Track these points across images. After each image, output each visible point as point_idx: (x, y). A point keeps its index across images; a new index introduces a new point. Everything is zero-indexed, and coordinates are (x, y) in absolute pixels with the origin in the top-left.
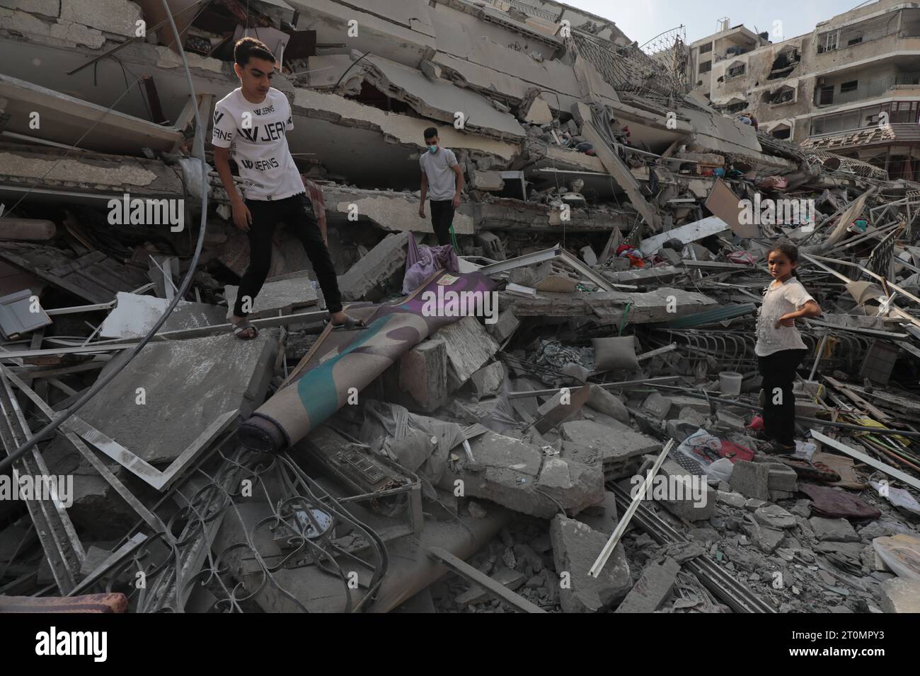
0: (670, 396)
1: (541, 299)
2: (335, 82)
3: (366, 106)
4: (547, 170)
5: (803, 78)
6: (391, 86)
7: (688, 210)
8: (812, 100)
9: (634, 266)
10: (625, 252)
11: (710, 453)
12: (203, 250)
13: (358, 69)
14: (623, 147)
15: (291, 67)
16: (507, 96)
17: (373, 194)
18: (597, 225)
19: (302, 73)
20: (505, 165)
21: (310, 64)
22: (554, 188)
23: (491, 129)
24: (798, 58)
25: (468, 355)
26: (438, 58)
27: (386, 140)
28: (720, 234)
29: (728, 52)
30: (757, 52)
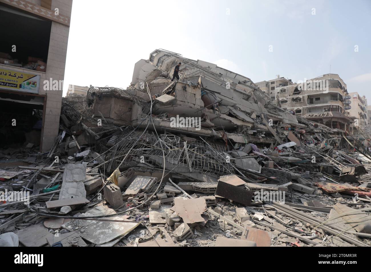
2: (225, 112)
3: (229, 117)
4: (259, 130)
5: (304, 95)
6: (234, 113)
8: (307, 102)
9: (279, 152)
10: (276, 149)
16: (248, 112)
18: (268, 142)
20: (252, 129)
22: (260, 134)
28: (295, 146)
29: (280, 85)
30: (289, 86)
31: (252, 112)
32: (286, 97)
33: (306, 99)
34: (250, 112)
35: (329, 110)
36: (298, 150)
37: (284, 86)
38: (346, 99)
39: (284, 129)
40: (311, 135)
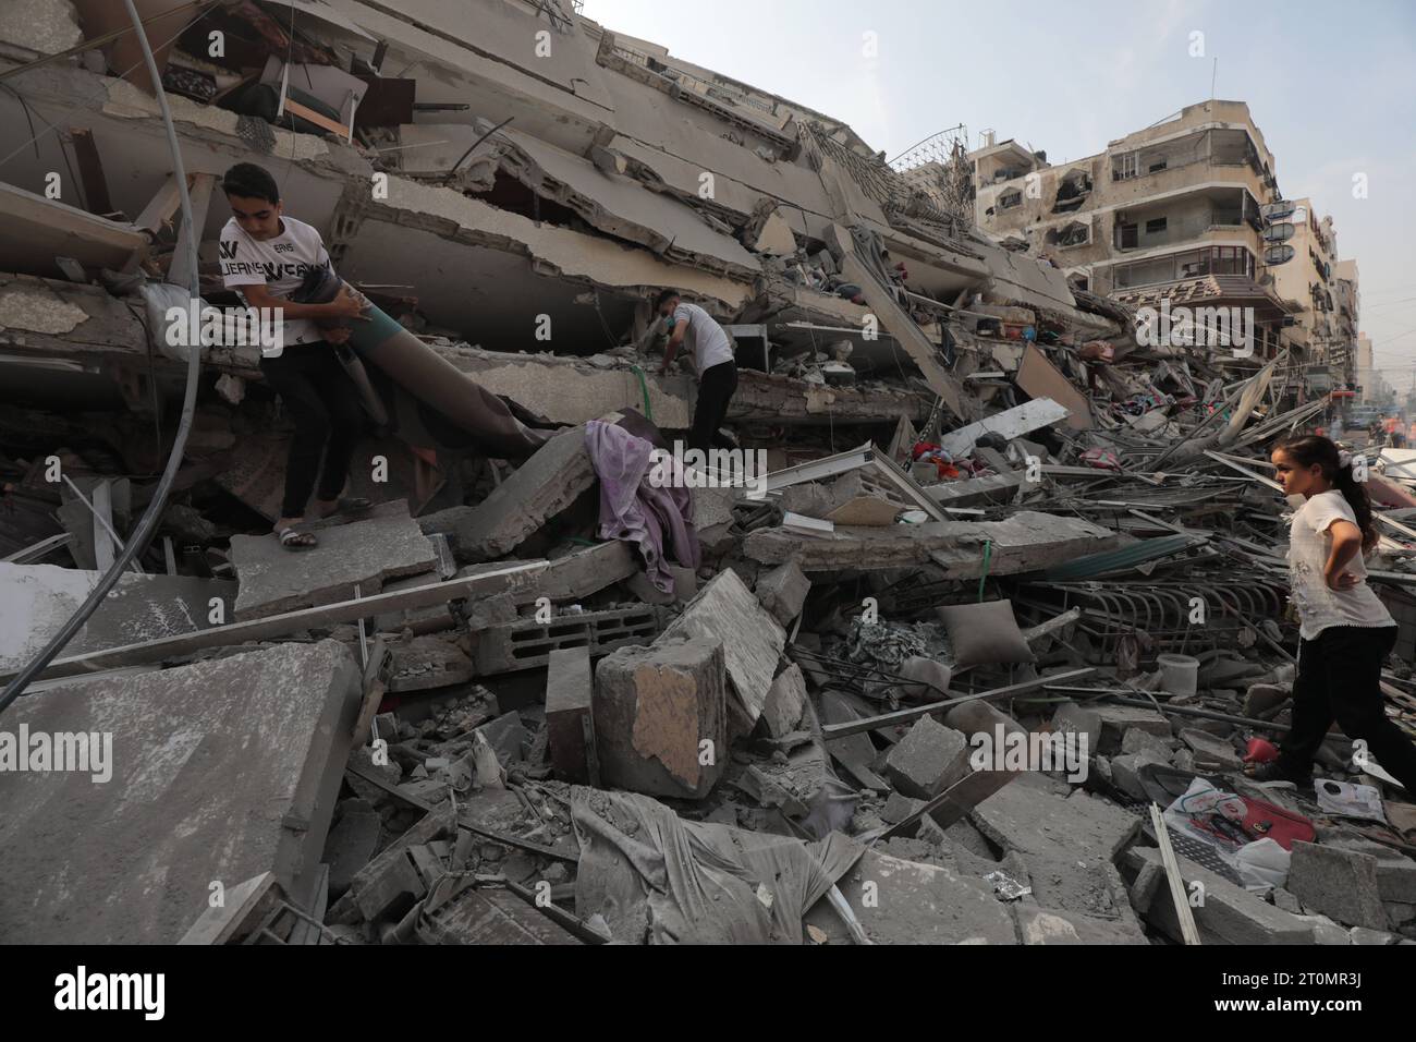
0: (1092, 707)
1: (847, 541)
2: (448, 167)
3: (501, 211)
4: (798, 324)
5: (1097, 212)
6: (547, 179)
7: (993, 390)
8: (1112, 242)
9: (945, 477)
10: (927, 454)
11: (1224, 826)
12: (184, 463)
13: (489, 149)
14: (906, 293)
15: (366, 139)
16: (727, 210)
17: (517, 359)
18: (876, 412)
19: (389, 149)
20: (732, 317)
21: (403, 136)
22: (808, 354)
23: (711, 257)
24: (1088, 186)
25: (749, 658)
26: (617, 144)
27: (537, 268)
28: (1056, 424)
29: (997, 174)
30: (1034, 177)
31: (762, 214)
32: (1021, 228)
33: (1108, 226)
34: (748, 212)
35: (1204, 271)
36: (1082, 451)
37: (1015, 178)
38: (1276, 217)
39: (996, 335)
40: (1139, 369)
